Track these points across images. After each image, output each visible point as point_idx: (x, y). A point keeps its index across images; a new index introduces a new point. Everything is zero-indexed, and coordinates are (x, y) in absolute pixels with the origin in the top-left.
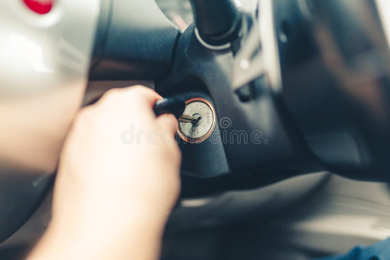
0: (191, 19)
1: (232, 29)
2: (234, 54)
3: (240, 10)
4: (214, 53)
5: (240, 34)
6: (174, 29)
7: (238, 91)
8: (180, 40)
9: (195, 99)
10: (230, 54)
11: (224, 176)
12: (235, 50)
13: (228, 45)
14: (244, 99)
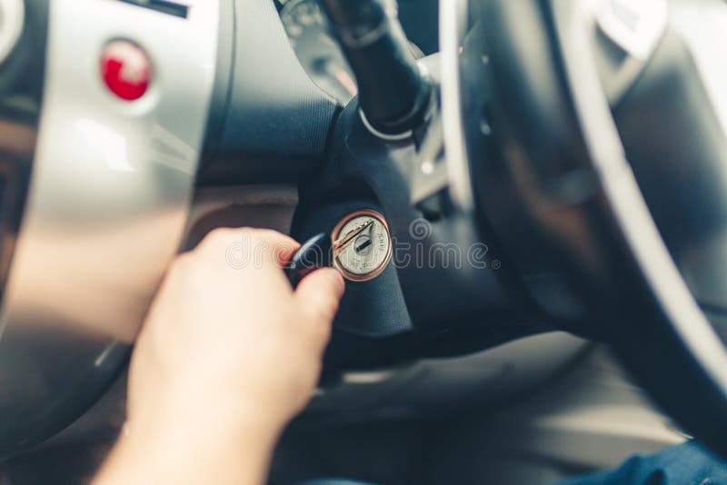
0: (353, 90)
1: (416, 109)
2: (418, 148)
3: (427, 80)
4: (388, 145)
5: (426, 118)
6: (329, 103)
7: (420, 206)
8: (338, 121)
9: (362, 213)
10: (412, 148)
11: (404, 335)
12: (417, 141)
13: (408, 134)
14: (432, 217)
